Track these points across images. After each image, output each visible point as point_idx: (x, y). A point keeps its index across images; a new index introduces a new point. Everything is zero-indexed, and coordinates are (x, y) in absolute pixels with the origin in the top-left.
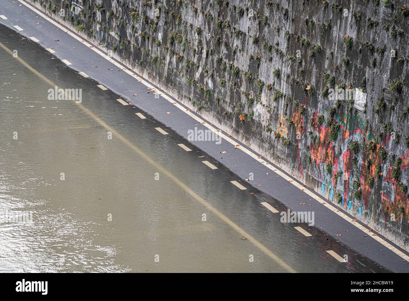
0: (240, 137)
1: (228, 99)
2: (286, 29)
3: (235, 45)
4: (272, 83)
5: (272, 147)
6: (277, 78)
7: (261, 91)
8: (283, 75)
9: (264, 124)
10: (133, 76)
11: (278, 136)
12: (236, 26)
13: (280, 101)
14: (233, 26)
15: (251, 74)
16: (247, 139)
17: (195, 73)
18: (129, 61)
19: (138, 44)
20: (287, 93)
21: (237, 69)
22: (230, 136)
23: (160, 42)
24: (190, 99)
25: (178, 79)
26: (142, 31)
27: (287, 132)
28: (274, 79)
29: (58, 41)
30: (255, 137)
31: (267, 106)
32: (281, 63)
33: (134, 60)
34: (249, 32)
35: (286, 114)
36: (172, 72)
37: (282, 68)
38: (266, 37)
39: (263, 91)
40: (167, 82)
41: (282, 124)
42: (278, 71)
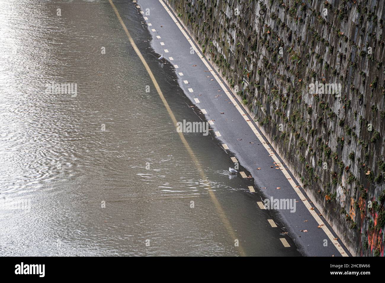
0: (327, 217)
1: (322, 179)
2: (360, 114)
3: (330, 127)
4: (349, 166)
5: (345, 229)
6: (353, 162)
7: (342, 173)
8: (356, 159)
9: (342, 205)
10: (267, 150)
11: (349, 219)
12: (332, 108)
13: (353, 184)
14: (330, 108)
15: (337, 156)
16: (331, 220)
17: (306, 151)
18: (270, 135)
19: (276, 120)
20: (357, 177)
21: (329, 150)
22: (321, 215)
23: (287, 119)
24: (300, 176)
25: (295, 156)
26: (279, 107)
27: (355, 215)
28: (351, 162)
29: (223, 113)
30: (336, 218)
31: (344, 188)
32: (355, 146)
33: (272, 135)
34: (339, 115)
35: (355, 198)
36: (293, 149)
37: (356, 151)
38: (349, 121)
39: (344, 172)
40: (289, 158)
41: (353, 207)
42: (353, 155)
